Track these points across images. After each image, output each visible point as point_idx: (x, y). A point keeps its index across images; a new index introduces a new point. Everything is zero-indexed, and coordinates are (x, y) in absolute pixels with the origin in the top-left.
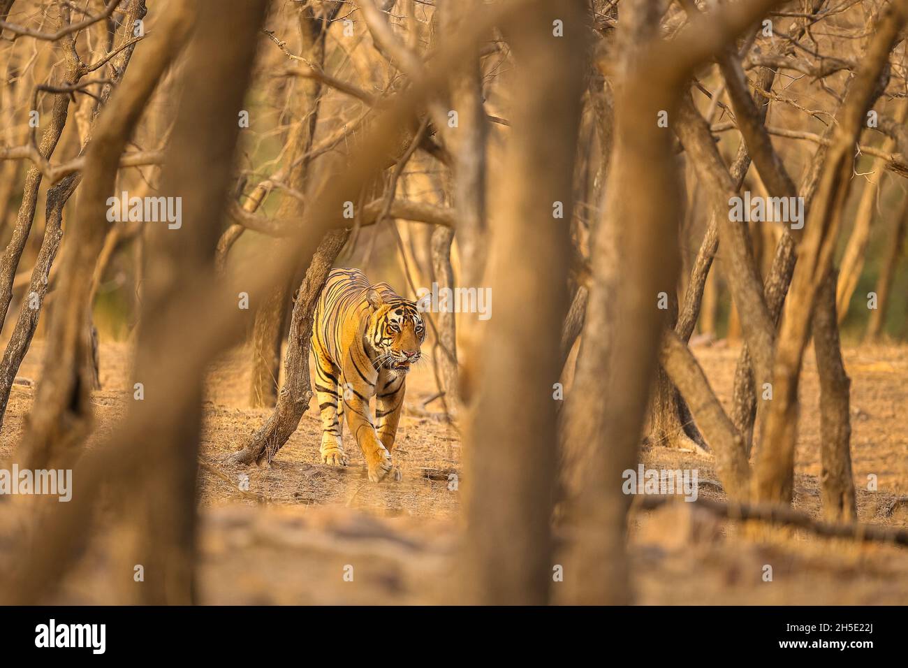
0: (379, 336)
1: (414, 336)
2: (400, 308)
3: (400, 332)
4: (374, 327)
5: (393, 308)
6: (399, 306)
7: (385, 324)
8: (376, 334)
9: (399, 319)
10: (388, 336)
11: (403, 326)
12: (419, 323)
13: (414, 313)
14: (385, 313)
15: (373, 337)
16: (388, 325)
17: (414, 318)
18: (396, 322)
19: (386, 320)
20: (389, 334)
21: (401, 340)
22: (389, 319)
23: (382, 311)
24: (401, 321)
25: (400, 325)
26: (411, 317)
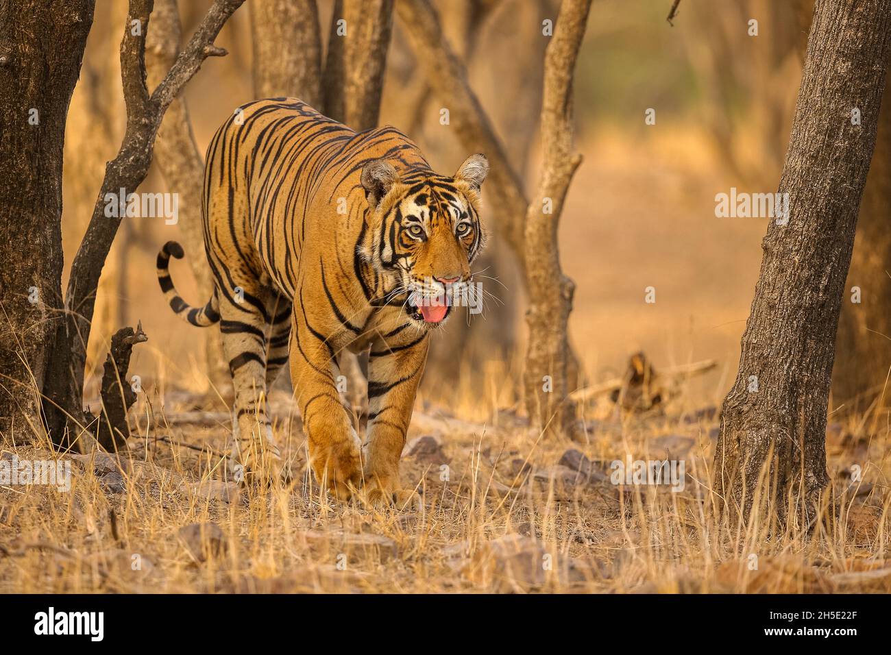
0: (388, 252)
1: (453, 246)
2: (423, 191)
3: (426, 239)
4: (378, 233)
5: (412, 192)
6: (421, 186)
7: (397, 226)
8: (382, 246)
9: (422, 214)
10: (403, 251)
11: (431, 226)
12: (463, 216)
13: (449, 198)
14: (396, 201)
15: (376, 253)
16: (402, 228)
17: (451, 209)
18: (416, 219)
19: (399, 217)
20: (406, 246)
21: (430, 256)
22: (404, 214)
23: (392, 199)
24: (427, 216)
25: (425, 224)
26: (445, 207)
